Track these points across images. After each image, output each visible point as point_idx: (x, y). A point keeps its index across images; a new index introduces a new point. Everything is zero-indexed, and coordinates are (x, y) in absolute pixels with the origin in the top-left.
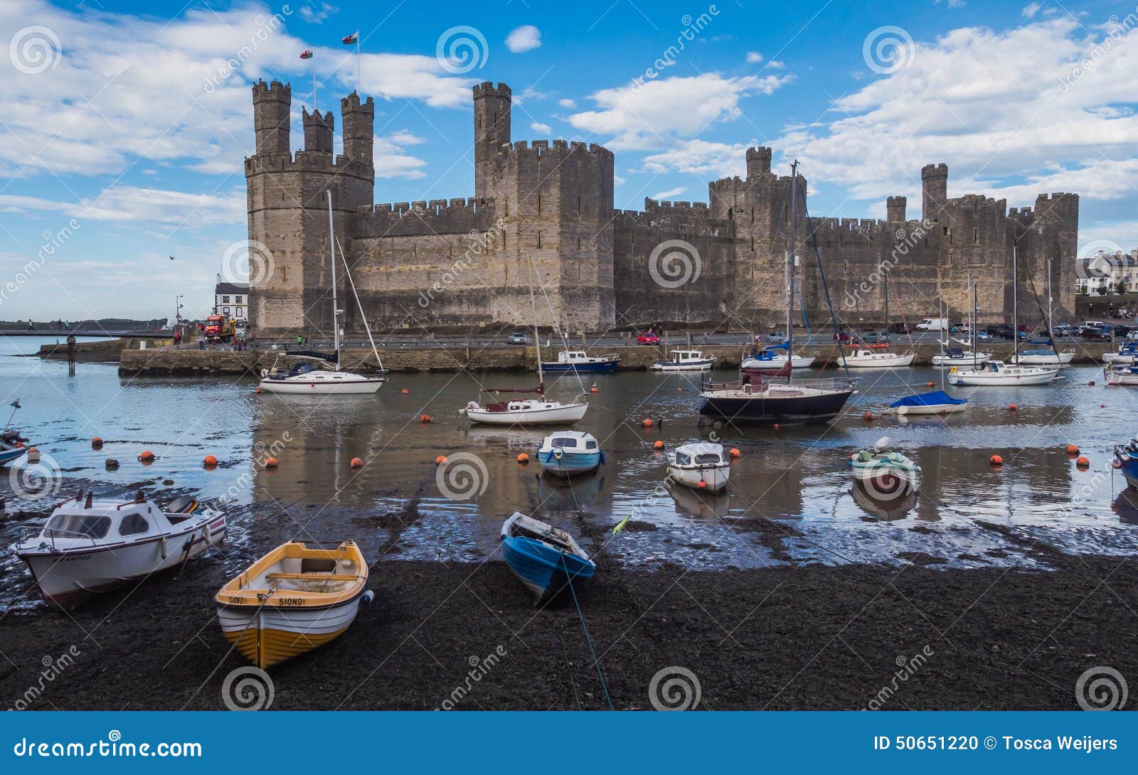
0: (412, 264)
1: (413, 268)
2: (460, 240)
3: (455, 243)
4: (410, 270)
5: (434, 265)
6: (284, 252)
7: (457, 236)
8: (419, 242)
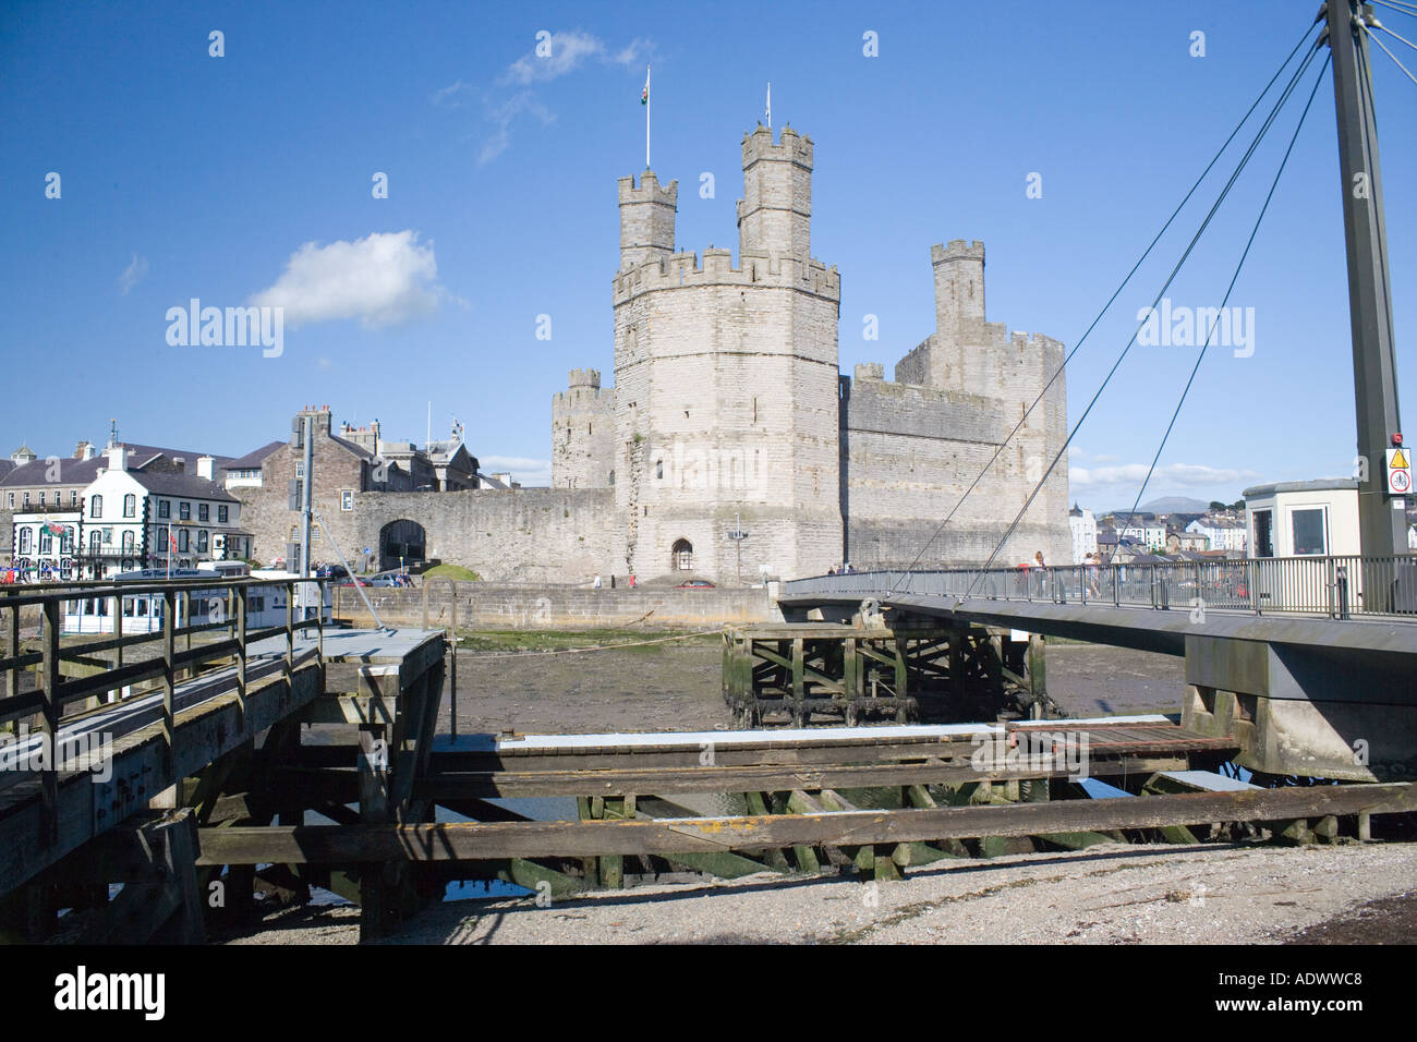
0: (910, 480)
1: (911, 486)
2: (968, 451)
3: (962, 455)
4: (907, 489)
5: (938, 485)
6: (815, 439)
7: (964, 445)
8: (918, 448)
